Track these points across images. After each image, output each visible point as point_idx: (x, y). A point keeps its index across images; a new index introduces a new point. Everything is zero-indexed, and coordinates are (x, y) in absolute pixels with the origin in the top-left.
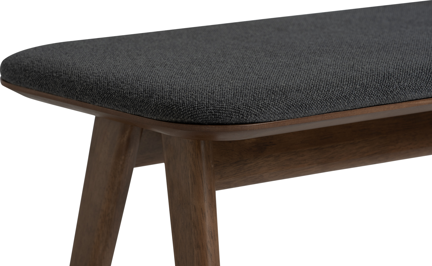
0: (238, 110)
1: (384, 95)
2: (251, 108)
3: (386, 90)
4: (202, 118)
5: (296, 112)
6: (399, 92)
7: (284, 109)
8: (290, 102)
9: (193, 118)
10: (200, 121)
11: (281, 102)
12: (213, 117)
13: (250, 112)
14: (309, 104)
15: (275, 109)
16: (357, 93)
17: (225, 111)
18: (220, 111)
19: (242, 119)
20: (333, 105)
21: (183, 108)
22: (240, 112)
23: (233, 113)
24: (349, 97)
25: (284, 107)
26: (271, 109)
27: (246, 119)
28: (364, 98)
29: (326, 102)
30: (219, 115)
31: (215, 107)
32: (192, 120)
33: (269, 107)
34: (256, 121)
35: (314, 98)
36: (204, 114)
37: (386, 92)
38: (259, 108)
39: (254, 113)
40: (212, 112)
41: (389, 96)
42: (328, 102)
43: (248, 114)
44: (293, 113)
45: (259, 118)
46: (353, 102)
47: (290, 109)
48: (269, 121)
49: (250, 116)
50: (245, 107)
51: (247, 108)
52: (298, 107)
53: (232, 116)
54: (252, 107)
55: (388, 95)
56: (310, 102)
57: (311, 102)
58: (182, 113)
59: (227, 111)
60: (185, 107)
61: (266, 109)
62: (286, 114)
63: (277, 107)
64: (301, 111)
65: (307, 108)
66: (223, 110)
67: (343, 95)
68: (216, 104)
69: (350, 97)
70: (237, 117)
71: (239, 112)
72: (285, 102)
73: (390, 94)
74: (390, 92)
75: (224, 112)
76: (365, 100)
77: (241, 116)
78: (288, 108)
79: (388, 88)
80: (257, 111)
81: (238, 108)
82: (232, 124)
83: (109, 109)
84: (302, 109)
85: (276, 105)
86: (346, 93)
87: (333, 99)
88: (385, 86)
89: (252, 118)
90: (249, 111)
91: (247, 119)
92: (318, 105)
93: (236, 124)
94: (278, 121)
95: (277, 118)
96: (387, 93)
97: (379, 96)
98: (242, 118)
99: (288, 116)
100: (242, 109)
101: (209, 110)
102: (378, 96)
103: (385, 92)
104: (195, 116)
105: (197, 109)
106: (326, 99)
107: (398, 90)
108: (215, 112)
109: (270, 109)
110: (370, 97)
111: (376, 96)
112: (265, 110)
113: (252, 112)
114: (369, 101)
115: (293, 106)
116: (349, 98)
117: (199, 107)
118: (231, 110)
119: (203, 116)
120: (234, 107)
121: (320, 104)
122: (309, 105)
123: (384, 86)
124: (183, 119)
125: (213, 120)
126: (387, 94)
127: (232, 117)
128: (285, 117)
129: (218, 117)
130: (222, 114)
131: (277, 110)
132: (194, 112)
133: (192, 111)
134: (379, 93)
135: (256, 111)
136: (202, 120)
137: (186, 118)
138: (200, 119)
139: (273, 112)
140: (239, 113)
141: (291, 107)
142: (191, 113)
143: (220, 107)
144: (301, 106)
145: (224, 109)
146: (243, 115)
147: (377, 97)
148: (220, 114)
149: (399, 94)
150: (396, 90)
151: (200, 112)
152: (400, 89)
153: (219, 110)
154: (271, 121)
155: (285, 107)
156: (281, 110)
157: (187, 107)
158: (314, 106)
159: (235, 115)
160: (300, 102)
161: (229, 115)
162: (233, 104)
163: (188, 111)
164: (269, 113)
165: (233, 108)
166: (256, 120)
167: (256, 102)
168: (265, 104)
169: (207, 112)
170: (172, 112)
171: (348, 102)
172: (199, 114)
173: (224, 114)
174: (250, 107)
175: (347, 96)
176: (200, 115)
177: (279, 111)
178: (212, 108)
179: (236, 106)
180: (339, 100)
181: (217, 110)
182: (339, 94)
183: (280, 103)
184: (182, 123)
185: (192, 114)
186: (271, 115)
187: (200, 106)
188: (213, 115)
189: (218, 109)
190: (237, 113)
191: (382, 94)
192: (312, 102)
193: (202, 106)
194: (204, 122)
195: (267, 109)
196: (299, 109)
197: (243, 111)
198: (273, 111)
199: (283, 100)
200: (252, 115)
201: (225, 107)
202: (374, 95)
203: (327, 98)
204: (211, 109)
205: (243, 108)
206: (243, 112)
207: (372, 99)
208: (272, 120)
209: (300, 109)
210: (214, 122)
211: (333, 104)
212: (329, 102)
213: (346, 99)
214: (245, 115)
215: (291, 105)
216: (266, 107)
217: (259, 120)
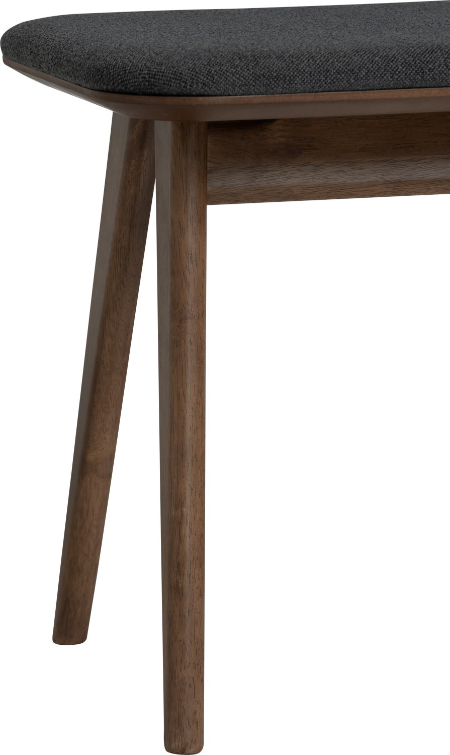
0: (179, 76)
1: (418, 73)
2: (198, 75)
3: (422, 67)
4: (133, 85)
5: (269, 85)
6: (443, 71)
7: (248, 79)
8: (260, 71)
9: (124, 85)
10: (132, 89)
11: (246, 70)
12: (147, 84)
13: (197, 80)
14: (290, 76)
15: (234, 78)
16: (372, 67)
17: (162, 76)
18: (156, 77)
19: (185, 89)
20: (330, 81)
21: (114, 71)
22: (182, 79)
23: (172, 79)
24: (358, 71)
25: (249, 77)
26: (229, 78)
27: (190, 89)
28: (383, 75)
29: (319, 76)
30: (154, 82)
31: (150, 71)
32: (123, 88)
33: (226, 75)
34: (206, 93)
35: (300, 69)
36: (136, 80)
37: (422, 69)
38: (211, 75)
39: (201, 81)
40: (145, 78)
41: (425, 76)
42: (322, 76)
43: (193, 82)
44: (263, 86)
45: (210, 90)
46: (364, 78)
47: (259, 80)
48: (227, 94)
49: (196, 86)
50: (190, 73)
51: (193, 75)
52: (272, 79)
53: (171, 83)
54: (200, 74)
55: (425, 73)
56: (292, 73)
57: (294, 73)
58: (111, 78)
59: (165, 76)
60: (116, 70)
61: (221, 78)
62: (251, 86)
63: (238, 76)
64: (276, 84)
65: (286, 81)
66: (159, 75)
67: (349, 68)
68: (153, 67)
69: (360, 71)
70: (178, 85)
71: (180, 78)
72: (252, 70)
73: (429, 73)
74: (429, 70)
75: (160, 77)
76: (385, 77)
77: (183, 84)
78: (256, 78)
79: (426, 65)
80: (207, 78)
81: (181, 73)
82: (172, 95)
83: (62, 80)
84: (277, 82)
85: (237, 74)
86: (354, 66)
87: (331, 72)
88: (423, 61)
89: (200, 89)
90: (195, 79)
91: (192, 90)
92: (304, 79)
93: (178, 95)
94: (240, 95)
95: (239, 92)
96: (422, 71)
97: (410, 74)
98: (184, 87)
99: (256, 90)
100: (186, 75)
101: (142, 74)
102: (408, 74)
103: (420, 69)
104: (125, 83)
105: (129, 72)
106: (319, 72)
107: (443, 67)
108: (149, 77)
109: (227, 78)
110: (393, 74)
111: (404, 74)
112: (219, 79)
113: (199, 79)
114: (391, 80)
115: (264, 76)
116: (358, 73)
117: (131, 71)
118: (170, 75)
119: (135, 82)
120: (175, 72)
121: (309, 77)
122: (290, 78)
123: (421, 61)
124: (113, 87)
125: (148, 89)
126: (423, 73)
127: (170, 86)
128: (251, 90)
129: (153, 84)
130: (157, 80)
131: (239, 80)
132: (125, 77)
133: (122, 75)
134: (409, 70)
135: (205, 79)
136: (133, 87)
137: (116, 84)
138: (131, 86)
139: (231, 83)
140: (180, 80)
141: (260, 77)
142: (121, 78)
143: (157, 70)
144: (277, 77)
145: (161, 74)
146: (186, 83)
147: (406, 74)
148: (155, 80)
149: (443, 74)
150: (439, 67)
151: (131, 77)
152: (445, 67)
153: (155, 75)
154: (229, 95)
155: (251, 77)
156: (245, 81)
157: (118, 70)
158: (297, 79)
159: (174, 82)
160: (276, 71)
161: (167, 83)
162: (174, 68)
163: (118, 76)
164: (226, 84)
165: (173, 73)
166: (206, 91)
167: (209, 68)
168: (222, 71)
169: (140, 77)
170: (102, 76)
171: (356, 79)
172: (130, 79)
173: (160, 81)
174: (197, 73)
175: (355, 70)
176: (131, 81)
177: (240, 82)
178: (146, 72)
179: (177, 71)
180: (340, 75)
181: (152, 74)
182: (342, 67)
183: (244, 71)
184: (113, 92)
185: (123, 80)
186: (228, 86)
187: (132, 69)
188: (146, 81)
189: (154, 73)
190: (178, 80)
191: (414, 72)
192: (296, 73)
193: (135, 68)
194: (138, 91)
195: (223, 78)
196: (273, 82)
197: (187, 77)
198: (231, 80)
199: (251, 67)
200: (199, 84)
201: (162, 71)
202: (401, 72)
203: (321, 70)
204: (144, 74)
205: (188, 73)
206: (187, 80)
207: (396, 77)
208: (231, 93)
209: (275, 82)
210: (149, 91)
211: (330, 79)
212: (324, 76)
213: (353, 74)
214: (189, 84)
215: (260, 75)
216: (221, 75)
217: (209, 92)
